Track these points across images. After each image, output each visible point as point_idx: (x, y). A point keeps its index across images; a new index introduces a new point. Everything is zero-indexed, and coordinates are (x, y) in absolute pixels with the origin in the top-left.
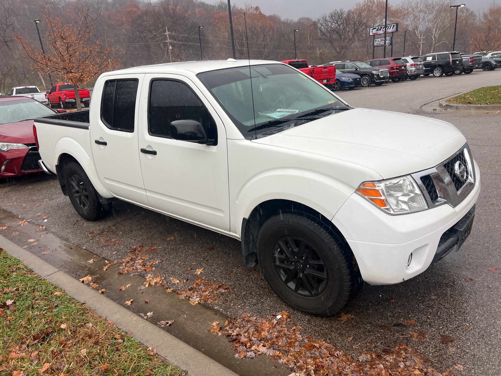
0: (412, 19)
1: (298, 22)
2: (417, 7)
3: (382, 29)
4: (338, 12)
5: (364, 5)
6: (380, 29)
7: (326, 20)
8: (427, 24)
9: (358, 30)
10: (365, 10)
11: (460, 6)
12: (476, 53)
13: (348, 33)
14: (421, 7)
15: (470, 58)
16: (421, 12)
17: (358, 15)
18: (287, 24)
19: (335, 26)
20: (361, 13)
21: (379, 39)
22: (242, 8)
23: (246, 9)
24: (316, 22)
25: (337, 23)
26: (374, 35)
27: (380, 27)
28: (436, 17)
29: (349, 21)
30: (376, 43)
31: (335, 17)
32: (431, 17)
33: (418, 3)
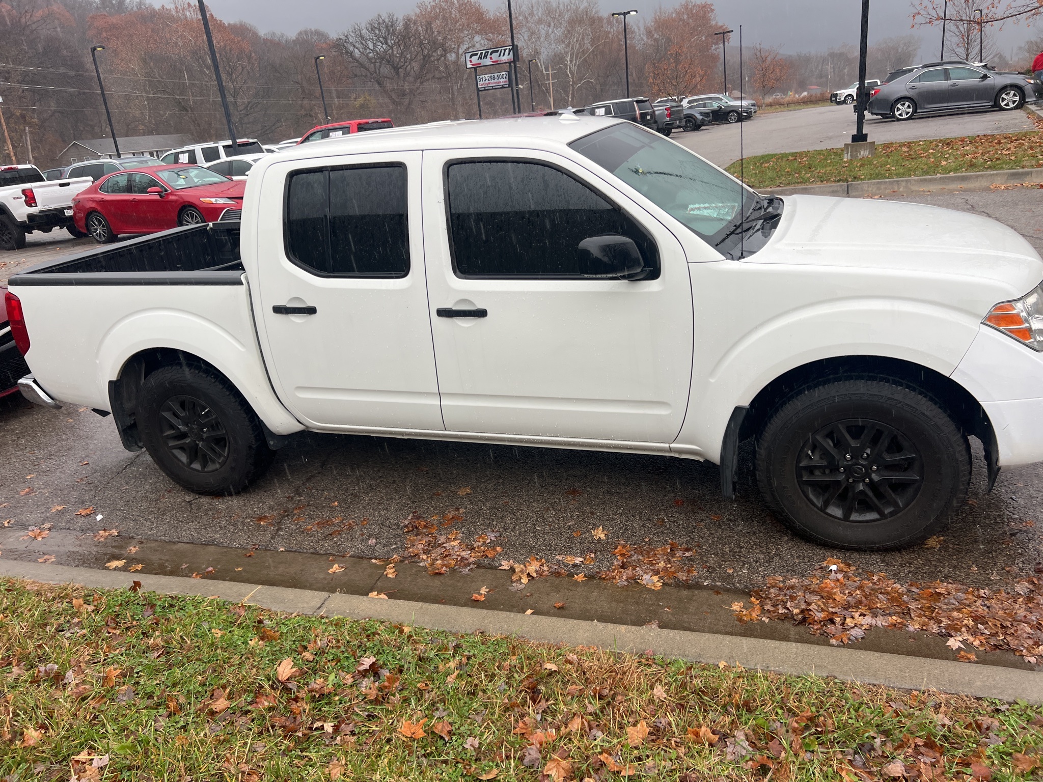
0: (526, 38)
1: (297, 39)
2: (532, 14)
3: (489, 56)
4: (384, 21)
5: (434, 8)
6: (486, 56)
7: (361, 36)
8: (553, 46)
9: (430, 57)
10: (436, 17)
11: (629, 13)
12: (659, 100)
13: (410, 63)
14: (540, 15)
15: (666, 109)
16: (541, 24)
17: (427, 28)
18: (272, 44)
19: (382, 49)
20: (431, 24)
21: (486, 76)
22: (167, 6)
23: (176, 8)
24: (341, 39)
25: (387, 43)
26: (475, 68)
27: (484, 52)
28: (569, 33)
29: (409, 39)
30: (482, 82)
31: (380, 30)
32: (559, 32)
33: (532, 7)
